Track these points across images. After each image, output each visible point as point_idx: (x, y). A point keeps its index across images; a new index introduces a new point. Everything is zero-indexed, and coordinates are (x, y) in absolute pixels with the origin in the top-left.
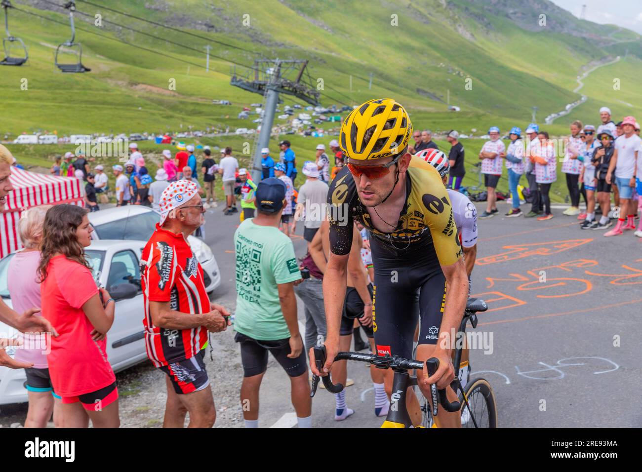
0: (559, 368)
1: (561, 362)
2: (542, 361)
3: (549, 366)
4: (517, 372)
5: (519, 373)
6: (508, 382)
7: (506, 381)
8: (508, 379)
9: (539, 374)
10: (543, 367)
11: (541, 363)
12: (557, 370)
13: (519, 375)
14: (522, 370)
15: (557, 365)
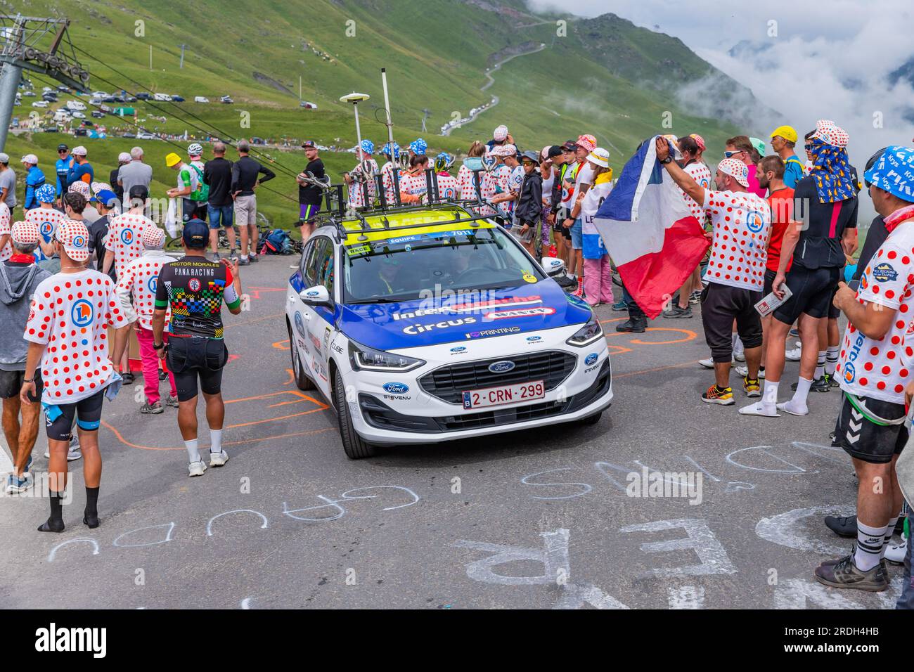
0: (340, 504)
1: (346, 495)
2: (323, 494)
3: (329, 501)
4: (283, 510)
5: (285, 512)
6: (264, 526)
7: (263, 524)
8: (266, 522)
9: (310, 514)
10: (321, 502)
11: (320, 496)
12: (337, 506)
13: (285, 516)
14: (290, 506)
15: (342, 498)
